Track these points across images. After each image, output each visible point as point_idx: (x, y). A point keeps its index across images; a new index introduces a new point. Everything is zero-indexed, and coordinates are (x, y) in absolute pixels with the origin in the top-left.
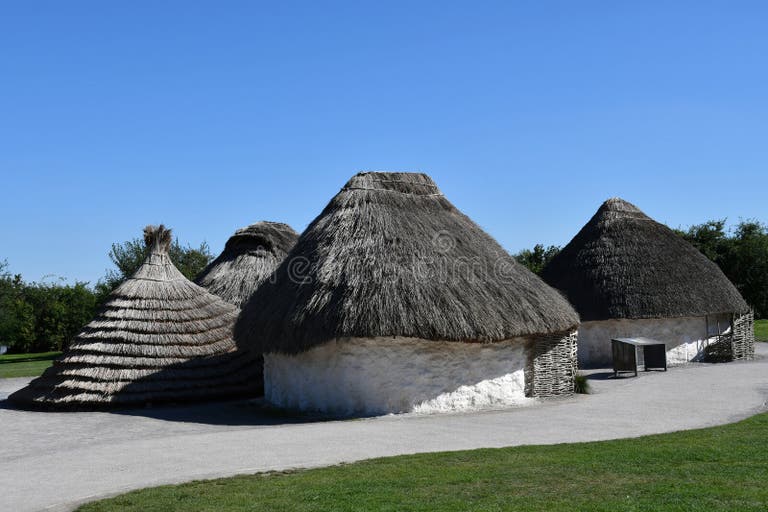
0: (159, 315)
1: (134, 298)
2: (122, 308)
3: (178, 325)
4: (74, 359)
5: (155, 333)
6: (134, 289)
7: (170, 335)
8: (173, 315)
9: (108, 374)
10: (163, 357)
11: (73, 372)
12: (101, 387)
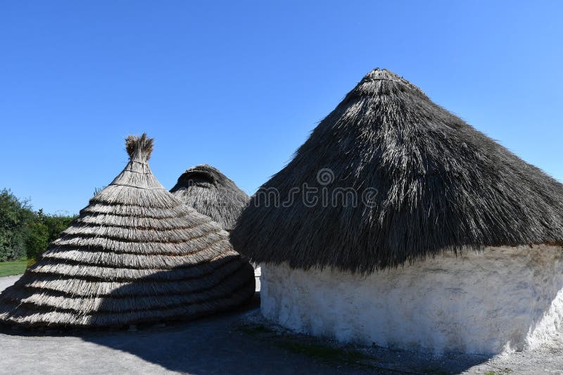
0: (141, 222)
1: (114, 204)
2: (102, 213)
3: (160, 234)
4: (46, 269)
5: (136, 241)
6: (115, 194)
7: (153, 244)
8: (155, 223)
9: (82, 287)
10: (146, 268)
11: (43, 284)
12: (74, 304)
